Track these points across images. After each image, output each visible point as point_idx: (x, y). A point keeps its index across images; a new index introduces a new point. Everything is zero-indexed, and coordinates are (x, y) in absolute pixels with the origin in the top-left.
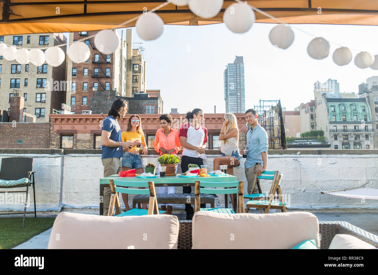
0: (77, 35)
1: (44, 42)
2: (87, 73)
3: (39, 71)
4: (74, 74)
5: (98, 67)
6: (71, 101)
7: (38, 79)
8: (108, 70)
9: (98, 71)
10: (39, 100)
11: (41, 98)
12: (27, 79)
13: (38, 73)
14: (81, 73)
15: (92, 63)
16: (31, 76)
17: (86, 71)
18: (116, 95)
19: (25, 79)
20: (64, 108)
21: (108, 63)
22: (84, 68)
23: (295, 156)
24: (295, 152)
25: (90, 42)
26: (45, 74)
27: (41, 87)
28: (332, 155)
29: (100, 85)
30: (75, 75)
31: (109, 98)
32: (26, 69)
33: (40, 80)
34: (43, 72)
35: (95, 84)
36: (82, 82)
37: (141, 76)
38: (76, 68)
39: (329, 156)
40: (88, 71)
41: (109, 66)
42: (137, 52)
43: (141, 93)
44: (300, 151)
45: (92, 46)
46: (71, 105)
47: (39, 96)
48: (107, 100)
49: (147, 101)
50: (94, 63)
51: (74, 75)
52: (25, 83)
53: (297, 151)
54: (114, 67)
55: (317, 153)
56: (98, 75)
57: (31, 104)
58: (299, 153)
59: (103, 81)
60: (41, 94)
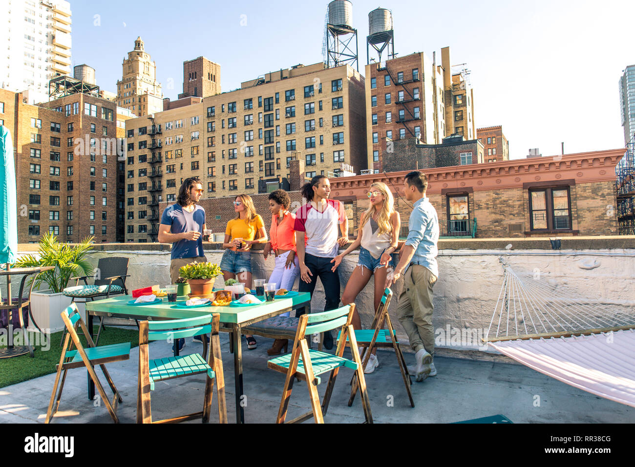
0: (374, 71)
1: (337, 87)
2: (390, 118)
3: (334, 125)
4: (374, 121)
5: (404, 108)
6: (374, 157)
7: (333, 134)
8: (417, 110)
9: (403, 114)
10: (336, 159)
11: (339, 156)
12: (322, 136)
13: (333, 127)
14: (382, 120)
15: (395, 104)
16: (326, 132)
17: (389, 115)
18: (417, 143)
19: (321, 136)
20: (343, 169)
21: (416, 100)
22: (386, 113)
23: (503, 252)
24: (502, 245)
25: (390, 77)
26: (341, 127)
27: (338, 143)
28: (586, 251)
29: (407, 131)
30: (376, 123)
31: (407, 148)
32: (320, 123)
33: (337, 135)
34: (338, 125)
35: (401, 130)
36: (385, 130)
37: (466, 110)
38: (376, 114)
39: (579, 252)
40: (392, 114)
41: (417, 104)
42: (459, 78)
43: (453, 137)
44: (512, 242)
45: (394, 82)
46: (374, 161)
47: (336, 154)
48: (404, 151)
49: (461, 146)
50: (398, 103)
51: (374, 123)
52: (321, 141)
53: (506, 243)
54: (425, 105)
55: (551, 246)
56: (403, 119)
57: (329, 166)
58: (510, 246)
59: (411, 125)
60: (339, 151)
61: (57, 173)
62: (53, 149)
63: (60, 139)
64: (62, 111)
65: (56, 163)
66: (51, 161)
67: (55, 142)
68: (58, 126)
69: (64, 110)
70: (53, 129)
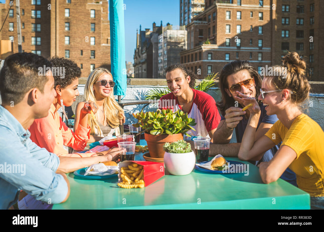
62: (299, 4)
66: (297, 13)
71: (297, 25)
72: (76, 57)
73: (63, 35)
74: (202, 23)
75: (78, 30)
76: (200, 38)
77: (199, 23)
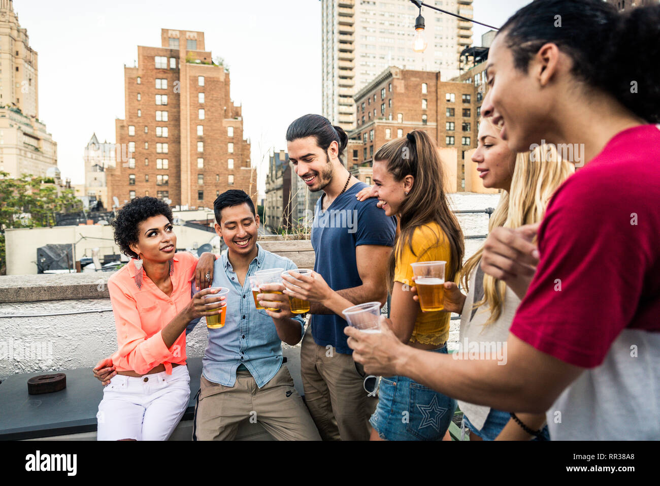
61: (468, 143)
62: (464, 121)
63: (469, 110)
64: (472, 82)
65: (468, 133)
66: (462, 132)
67: (466, 113)
68: (468, 98)
69: (473, 81)
70: (465, 101)
71: (463, 145)
72: (211, 183)
73: (196, 157)
74: (356, 143)
75: (214, 151)
76: (354, 160)
77: (354, 143)
